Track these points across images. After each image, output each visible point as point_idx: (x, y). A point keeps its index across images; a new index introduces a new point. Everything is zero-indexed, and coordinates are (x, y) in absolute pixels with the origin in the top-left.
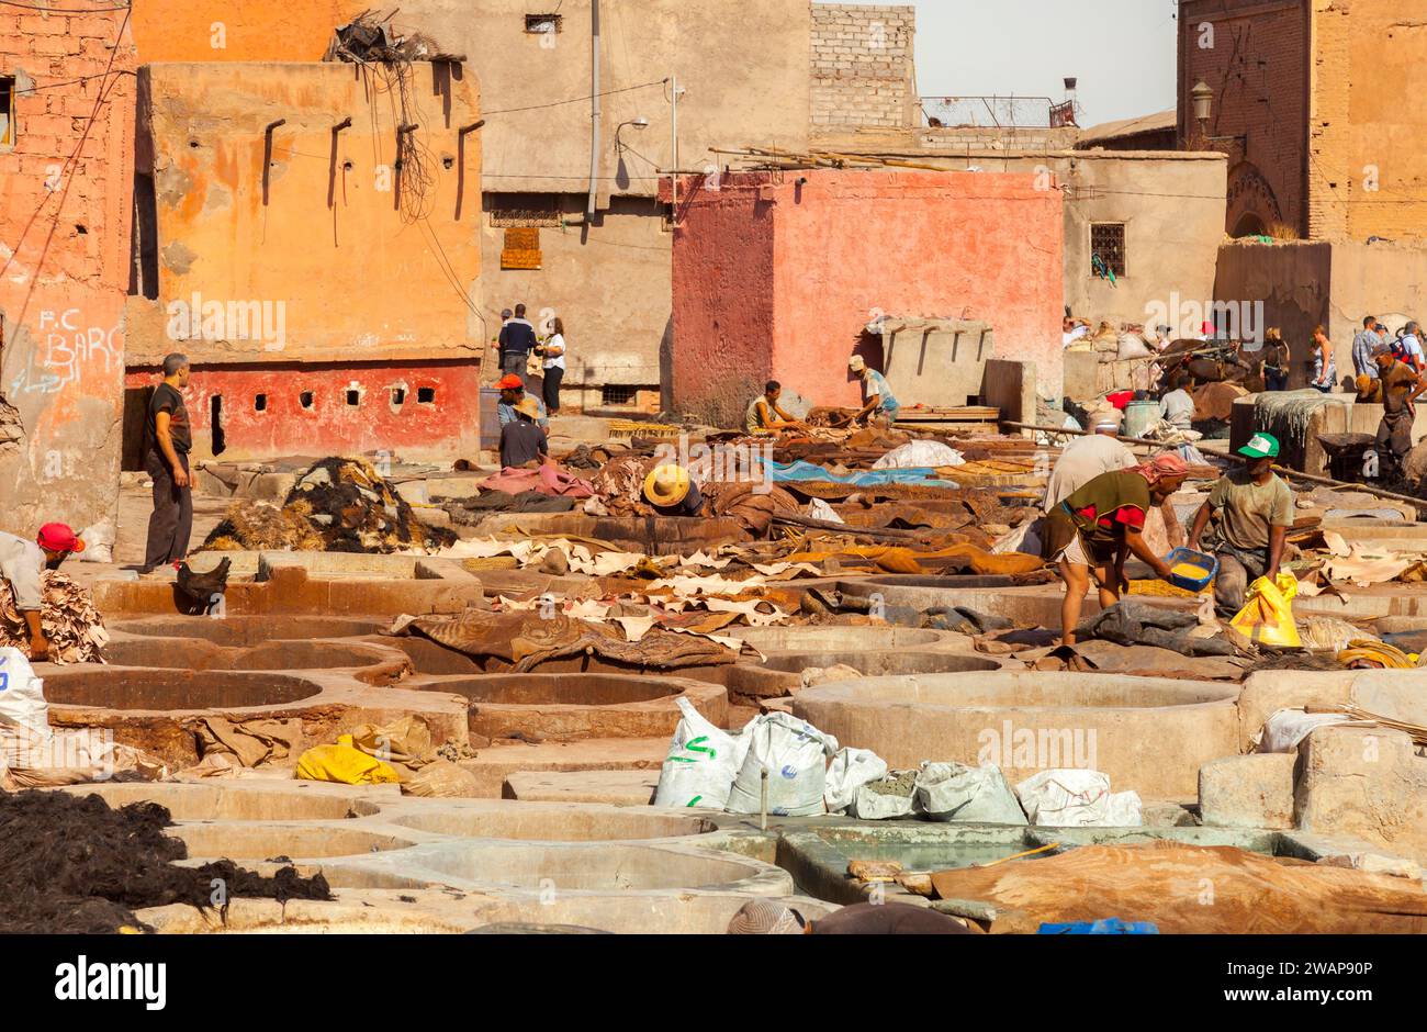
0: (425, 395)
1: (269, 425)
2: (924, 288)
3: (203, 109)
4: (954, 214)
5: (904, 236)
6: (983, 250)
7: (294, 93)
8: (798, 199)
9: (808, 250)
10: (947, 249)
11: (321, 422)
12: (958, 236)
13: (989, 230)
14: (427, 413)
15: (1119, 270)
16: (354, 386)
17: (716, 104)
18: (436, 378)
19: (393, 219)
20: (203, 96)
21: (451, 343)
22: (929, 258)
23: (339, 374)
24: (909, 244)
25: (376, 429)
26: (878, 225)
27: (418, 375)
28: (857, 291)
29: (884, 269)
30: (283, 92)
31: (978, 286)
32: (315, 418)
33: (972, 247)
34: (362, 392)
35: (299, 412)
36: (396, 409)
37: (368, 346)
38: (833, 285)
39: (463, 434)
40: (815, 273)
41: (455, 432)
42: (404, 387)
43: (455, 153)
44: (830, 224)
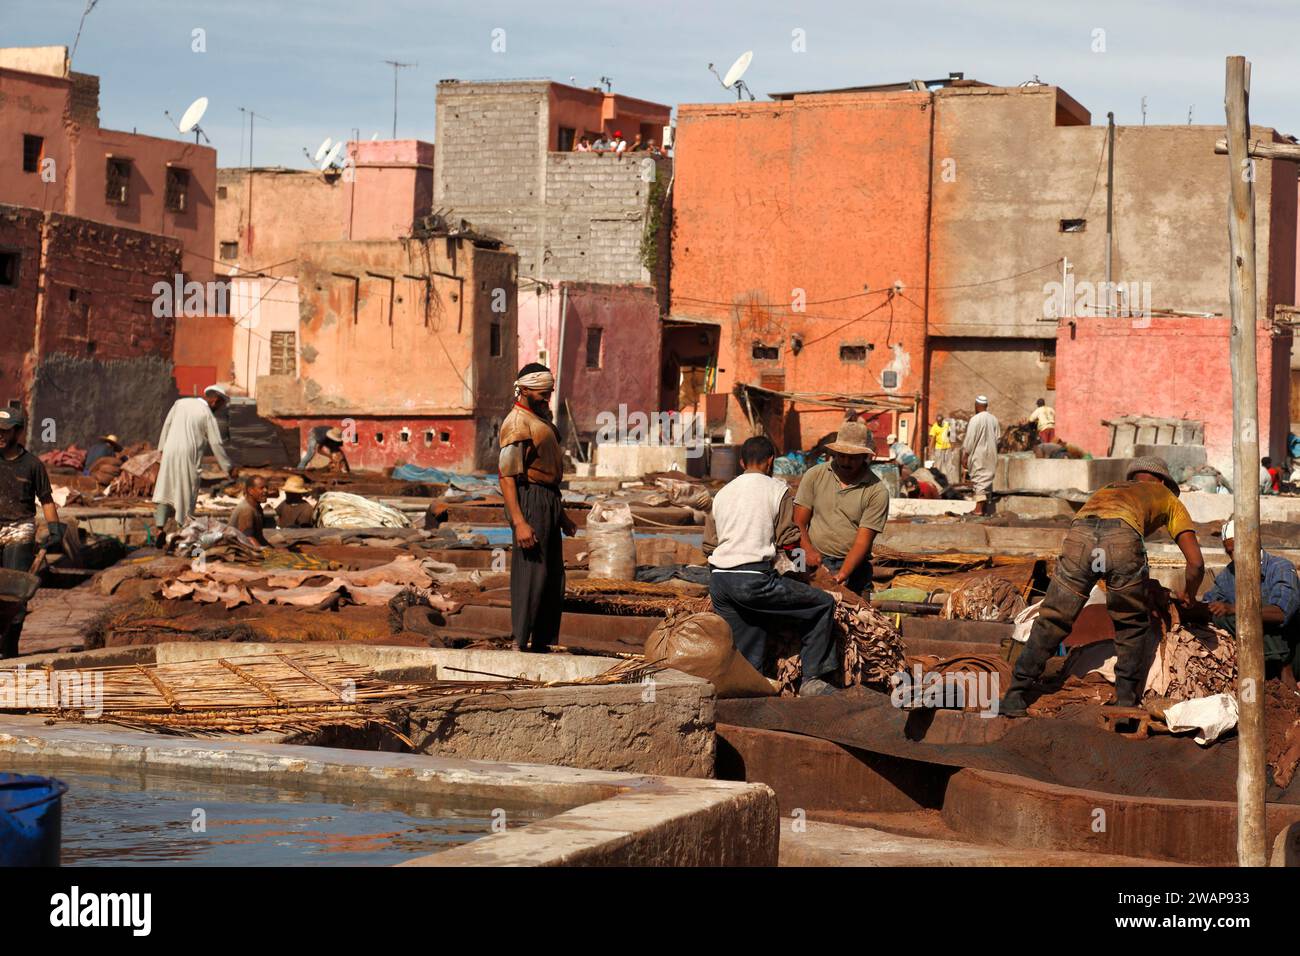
0: (445, 437)
1: (359, 452)
2: (1165, 398)
3: (323, 268)
4: (1187, 347)
5: (1150, 361)
6: (1209, 372)
7: (371, 258)
8: (1073, 336)
9: (1080, 370)
10: (1182, 371)
11: (387, 451)
12: (1190, 363)
13: (1213, 358)
14: (445, 447)
16: (405, 430)
17: (1197, 278)
18: (450, 427)
19: (423, 331)
20: (324, 259)
21: (453, 406)
22: (1167, 377)
23: (396, 423)
24: (1155, 366)
25: (417, 456)
26: (1131, 354)
27: (440, 424)
28: (1115, 399)
29: (1134, 384)
30: (365, 258)
31: (1204, 396)
32: (383, 448)
33: (1200, 370)
34: (410, 434)
35: (376, 445)
36: (428, 444)
37: (409, 407)
38: (1098, 395)
39: (465, 461)
40: (1084, 386)
41: (460, 460)
42: (433, 431)
43: (458, 292)
44: (1096, 353)
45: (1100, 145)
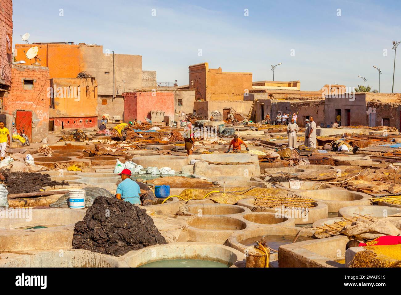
0: (90, 121)
1: (69, 125)
2: (156, 107)
3: (60, 84)
4: (160, 98)
5: (154, 100)
6: (164, 102)
7: (72, 82)
8: (140, 96)
9: (141, 102)
10: (159, 102)
11: (77, 125)
12: (161, 101)
13: (165, 100)
14: (91, 123)
15: (182, 105)
16: (81, 120)
17: (130, 83)
18: (92, 119)
19: (86, 98)
20: (60, 82)
21: (94, 114)
22: (157, 103)
23: (79, 118)
24: (154, 102)
25: (84, 126)
26: (150, 99)
27: (89, 119)
28: (148, 108)
29: (151, 105)
30: (71, 82)
31: (163, 107)
32: (76, 124)
33: (162, 102)
34: (82, 121)
35: (73, 124)
36: (87, 123)
37: (83, 115)
38: (145, 107)
39: (96, 126)
40: (142, 105)
41: (94, 126)
42: (88, 120)
43: (94, 90)
44: (144, 99)
45: (111, 57)
